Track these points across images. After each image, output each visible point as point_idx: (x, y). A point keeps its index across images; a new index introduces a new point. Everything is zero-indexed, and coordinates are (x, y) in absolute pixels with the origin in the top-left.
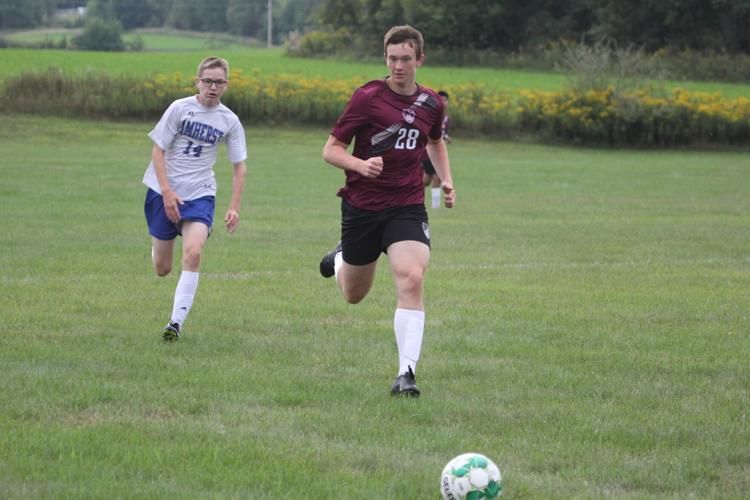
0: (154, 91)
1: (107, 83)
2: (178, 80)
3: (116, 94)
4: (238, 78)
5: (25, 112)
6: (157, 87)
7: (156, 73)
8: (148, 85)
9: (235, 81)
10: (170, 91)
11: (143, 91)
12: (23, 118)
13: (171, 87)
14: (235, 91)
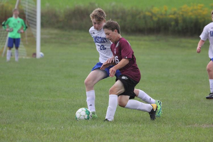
0: (151, 17)
1: (123, 12)
2: (166, 11)
3: (129, 18)
4: (201, 9)
5: (76, 29)
6: (153, 15)
7: (153, 6)
8: (148, 14)
9: (200, 11)
10: (161, 17)
11: (145, 17)
12: (75, 33)
13: (161, 15)
14: (199, 17)
